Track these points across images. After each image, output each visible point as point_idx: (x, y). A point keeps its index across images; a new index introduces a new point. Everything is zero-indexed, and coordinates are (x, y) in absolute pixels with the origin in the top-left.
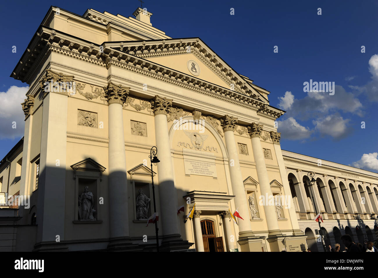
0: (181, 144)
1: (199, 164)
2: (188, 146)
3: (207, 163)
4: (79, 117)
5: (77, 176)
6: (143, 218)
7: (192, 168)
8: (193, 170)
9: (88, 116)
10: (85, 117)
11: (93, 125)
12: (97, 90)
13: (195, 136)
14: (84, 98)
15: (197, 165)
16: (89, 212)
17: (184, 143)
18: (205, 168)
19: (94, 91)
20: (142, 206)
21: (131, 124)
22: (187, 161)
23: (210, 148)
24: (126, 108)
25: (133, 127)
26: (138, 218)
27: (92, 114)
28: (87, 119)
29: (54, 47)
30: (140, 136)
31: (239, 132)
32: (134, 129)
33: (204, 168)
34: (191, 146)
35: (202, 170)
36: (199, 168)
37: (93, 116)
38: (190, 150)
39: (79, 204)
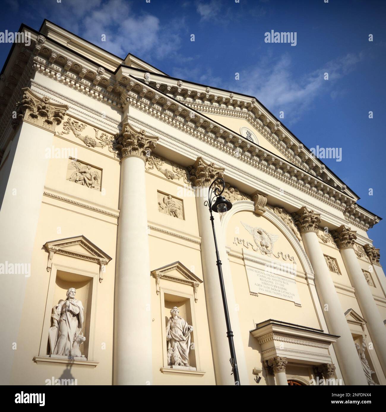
0: (240, 241)
1: (271, 278)
2: (250, 246)
3: (282, 277)
4: (71, 169)
5: (55, 265)
6: (179, 364)
7: (260, 282)
8: (261, 286)
9: (87, 170)
10: (80, 171)
11: (93, 185)
12: (105, 137)
13: (260, 233)
14: (82, 143)
15: (268, 280)
16: (72, 342)
17: (243, 241)
18: (280, 286)
19: (99, 137)
20: (177, 339)
21: (159, 197)
22: (251, 270)
23: (284, 255)
24: (151, 171)
25: (162, 202)
26: (172, 363)
27: (93, 170)
28: (83, 174)
29: (41, 64)
30: (172, 217)
31: (322, 237)
32: (163, 205)
33: (278, 286)
34: (255, 247)
35: (277, 289)
36: (270, 284)
37: (94, 173)
38: (254, 254)
39: (52, 322)
